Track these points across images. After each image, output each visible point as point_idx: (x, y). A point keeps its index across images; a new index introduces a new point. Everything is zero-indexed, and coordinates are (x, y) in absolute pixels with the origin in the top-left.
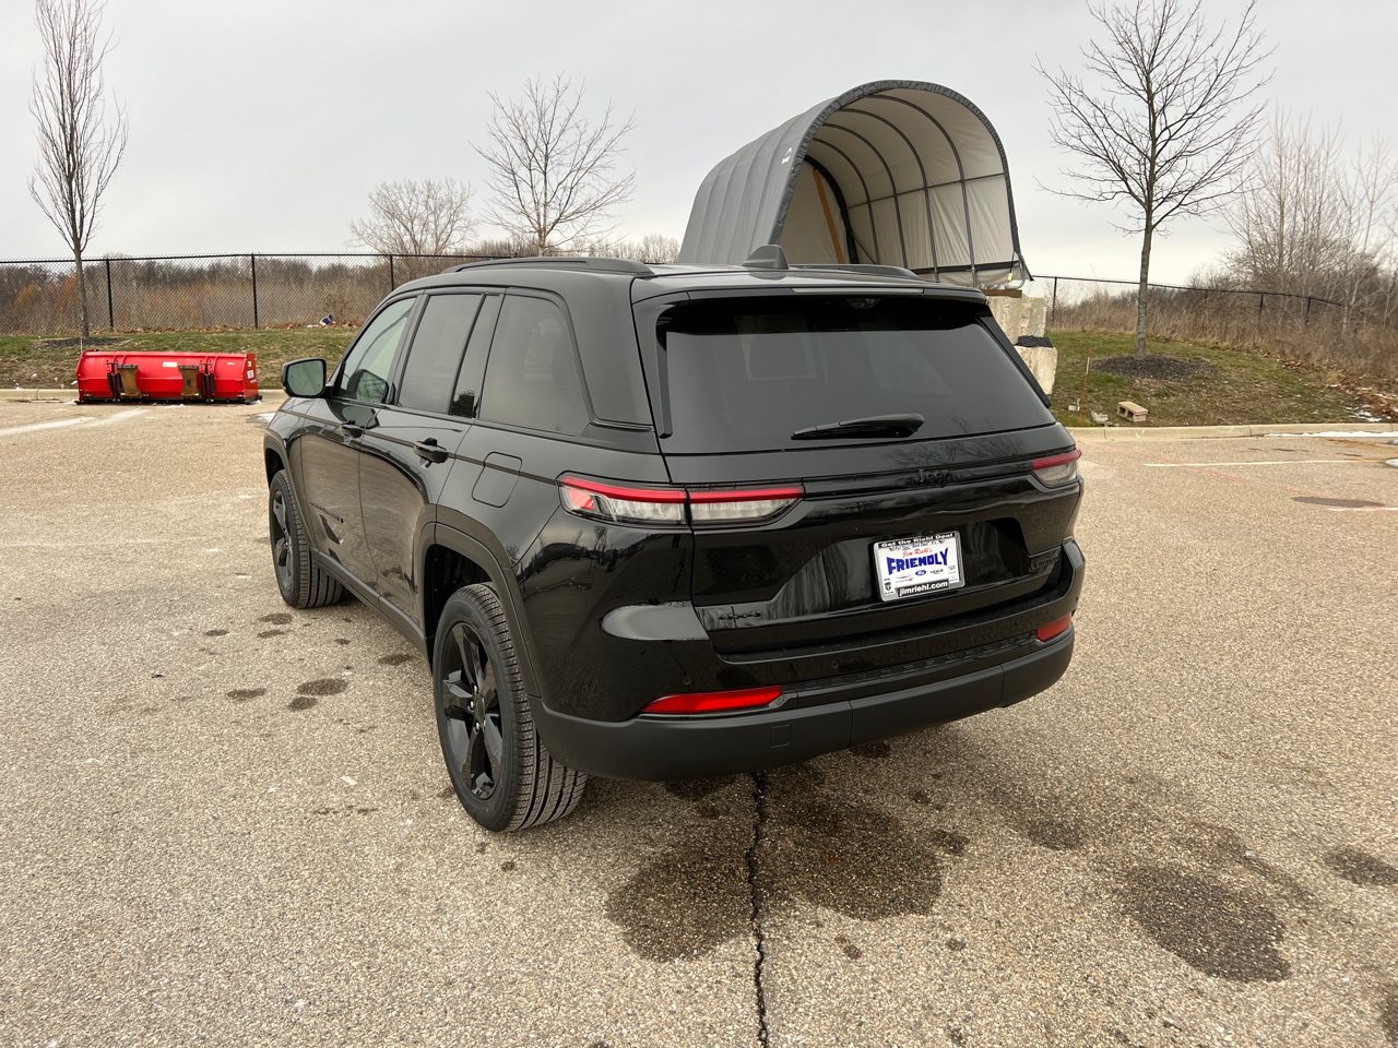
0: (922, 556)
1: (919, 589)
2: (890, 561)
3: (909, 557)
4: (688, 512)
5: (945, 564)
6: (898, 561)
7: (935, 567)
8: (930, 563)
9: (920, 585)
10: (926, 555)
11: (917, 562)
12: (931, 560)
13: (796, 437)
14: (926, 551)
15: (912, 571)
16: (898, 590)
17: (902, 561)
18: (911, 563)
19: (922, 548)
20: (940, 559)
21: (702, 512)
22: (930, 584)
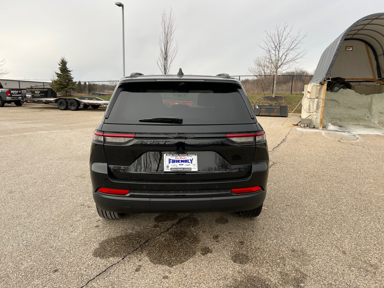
0: (182, 160)
1: (179, 169)
2: (170, 160)
3: (177, 160)
4: (104, 139)
5: (192, 163)
6: (173, 160)
7: (187, 163)
8: (185, 162)
9: (180, 168)
10: (184, 159)
11: (180, 161)
12: (186, 161)
13: (140, 121)
14: (184, 158)
15: (178, 164)
16: (171, 168)
17: (174, 160)
18: (178, 161)
19: (183, 157)
20: (190, 161)
21: (109, 139)
22: (184, 168)
